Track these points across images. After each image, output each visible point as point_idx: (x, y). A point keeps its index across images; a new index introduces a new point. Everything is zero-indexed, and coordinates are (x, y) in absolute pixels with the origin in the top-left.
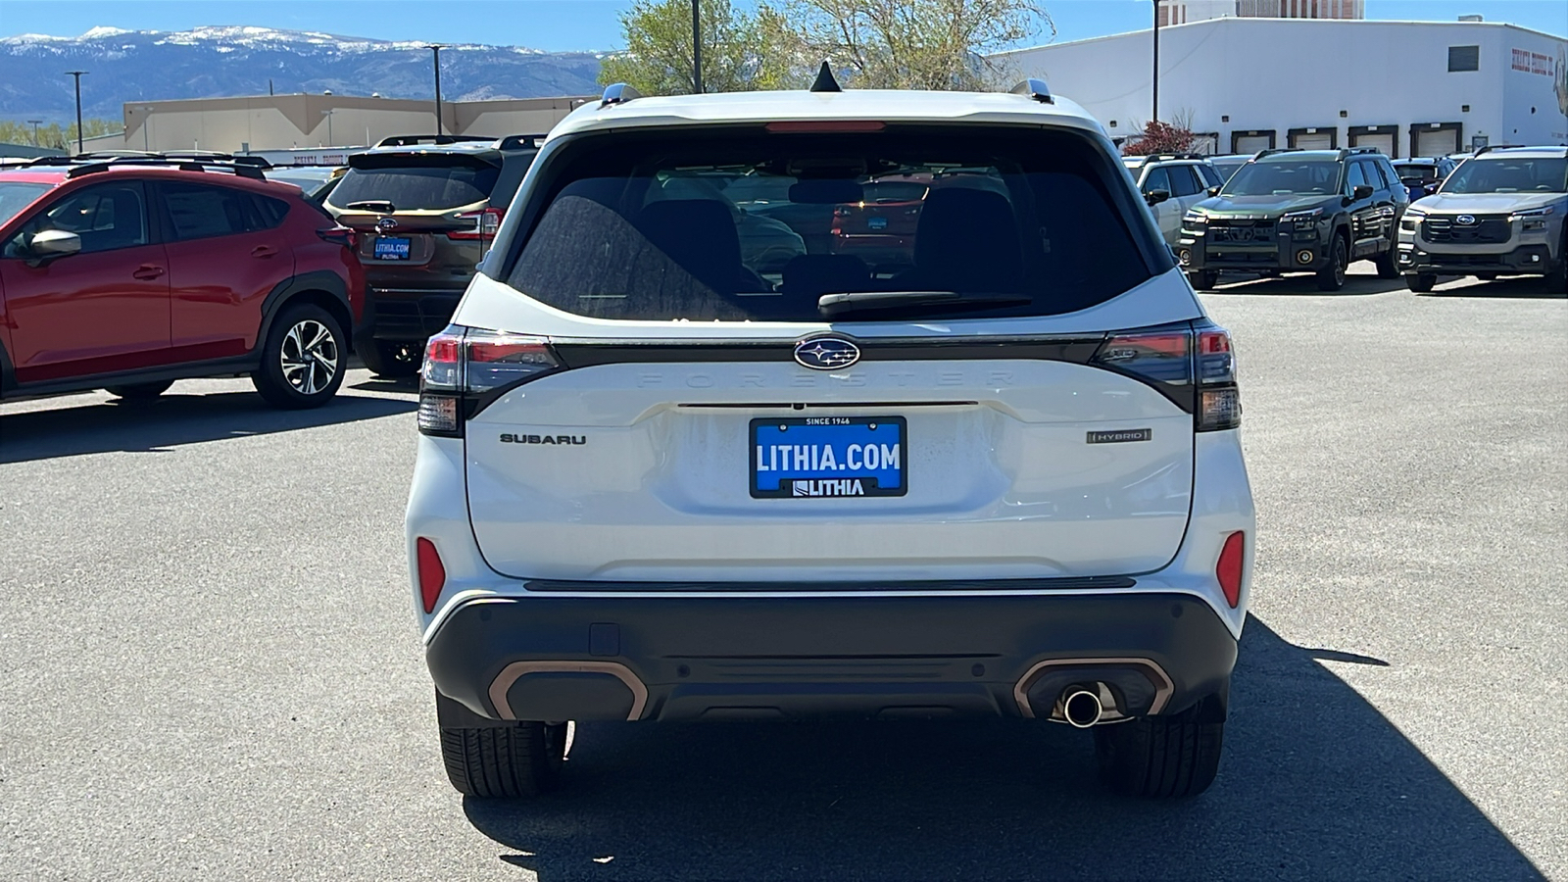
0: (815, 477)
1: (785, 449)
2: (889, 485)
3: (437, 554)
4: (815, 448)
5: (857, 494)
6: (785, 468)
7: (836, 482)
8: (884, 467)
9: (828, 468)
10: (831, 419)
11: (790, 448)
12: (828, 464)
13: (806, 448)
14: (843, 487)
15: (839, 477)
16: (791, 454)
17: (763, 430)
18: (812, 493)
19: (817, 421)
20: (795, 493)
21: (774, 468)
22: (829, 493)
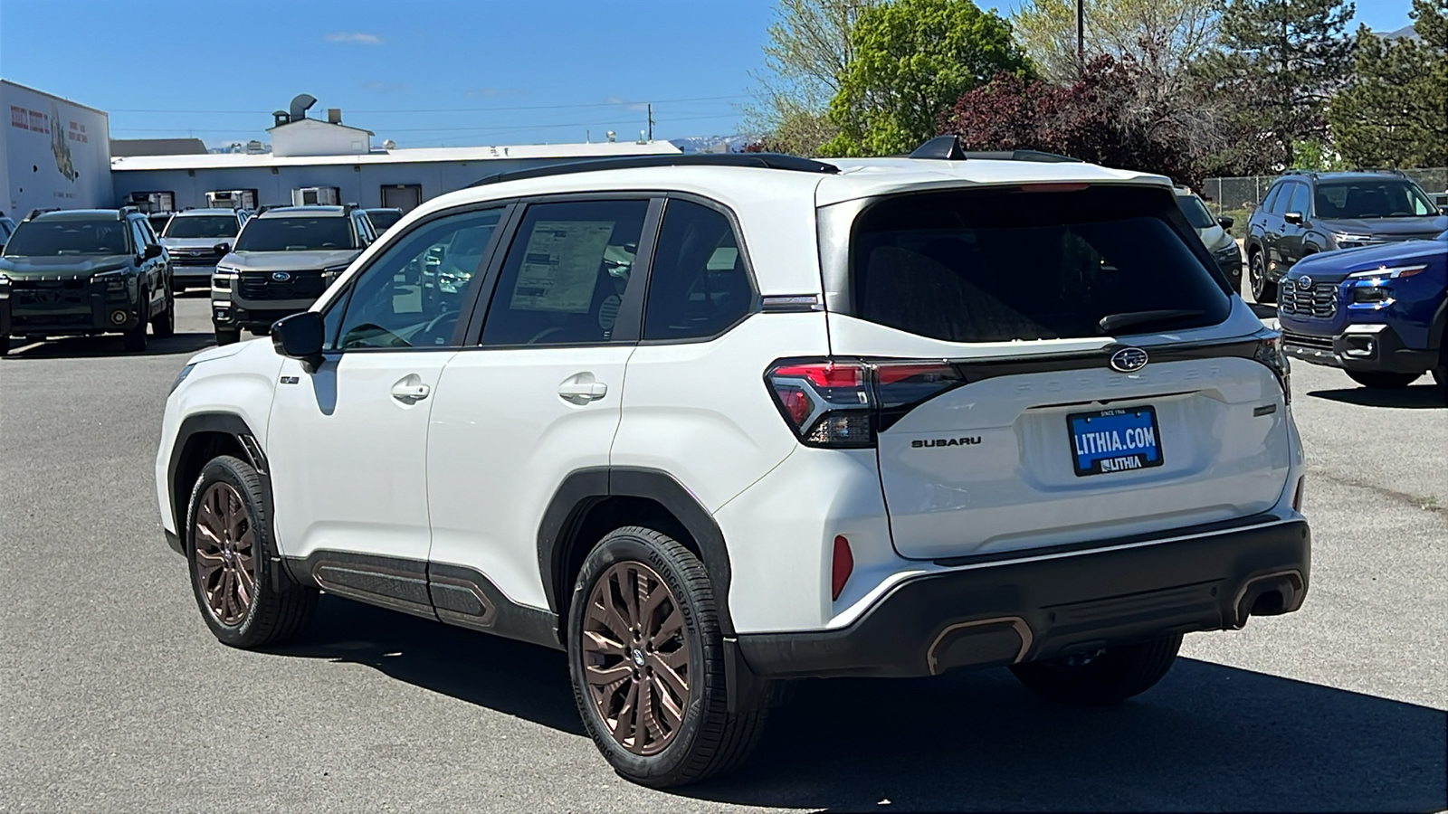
0: (1112, 456)
1: (1091, 436)
2: (1152, 458)
3: (849, 547)
4: (1107, 433)
5: (1138, 467)
6: (1093, 451)
7: (1124, 459)
8: (1148, 445)
9: (1117, 448)
10: (1114, 410)
11: (1093, 435)
12: (1117, 446)
13: (1102, 434)
14: (1129, 462)
15: (1127, 454)
16: (1095, 439)
17: (1077, 422)
18: (1113, 469)
19: (1107, 414)
20: (1104, 470)
21: (1087, 452)
22: (1122, 468)
